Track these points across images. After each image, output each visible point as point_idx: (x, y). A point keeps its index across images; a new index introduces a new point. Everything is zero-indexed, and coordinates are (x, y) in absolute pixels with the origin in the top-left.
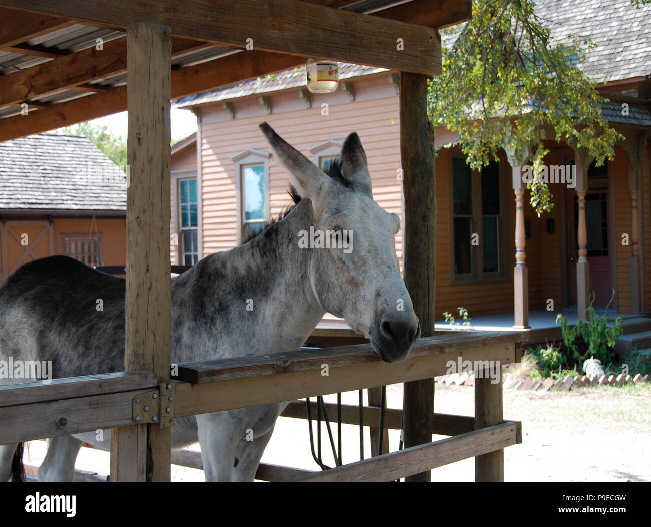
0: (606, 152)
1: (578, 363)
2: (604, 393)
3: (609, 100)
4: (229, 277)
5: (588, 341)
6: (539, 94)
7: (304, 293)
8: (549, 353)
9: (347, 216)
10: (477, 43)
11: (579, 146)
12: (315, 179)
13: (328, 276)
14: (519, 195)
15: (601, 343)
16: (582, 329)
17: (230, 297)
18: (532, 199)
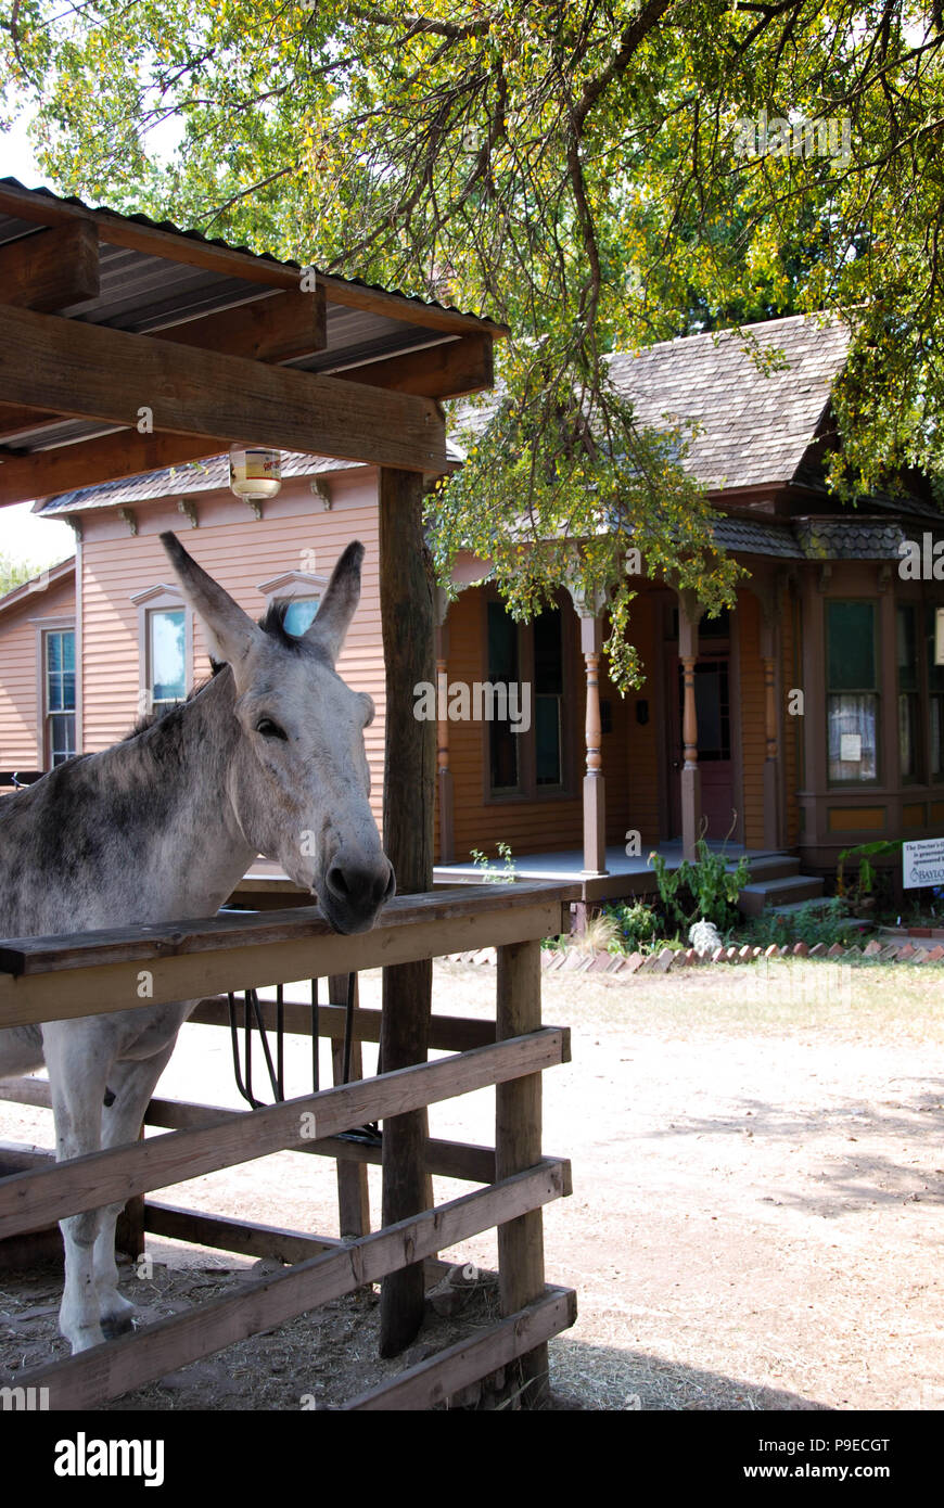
0: (724, 596)
1: (681, 928)
2: (720, 975)
3: (726, 515)
4: (103, 797)
5: (698, 894)
6: (620, 502)
7: (222, 821)
8: (636, 913)
9: (281, 696)
10: (521, 421)
11: (681, 586)
12: (240, 633)
13: (254, 793)
14: (590, 662)
15: (717, 897)
16: (688, 876)
17: (103, 830)
18: (612, 670)
